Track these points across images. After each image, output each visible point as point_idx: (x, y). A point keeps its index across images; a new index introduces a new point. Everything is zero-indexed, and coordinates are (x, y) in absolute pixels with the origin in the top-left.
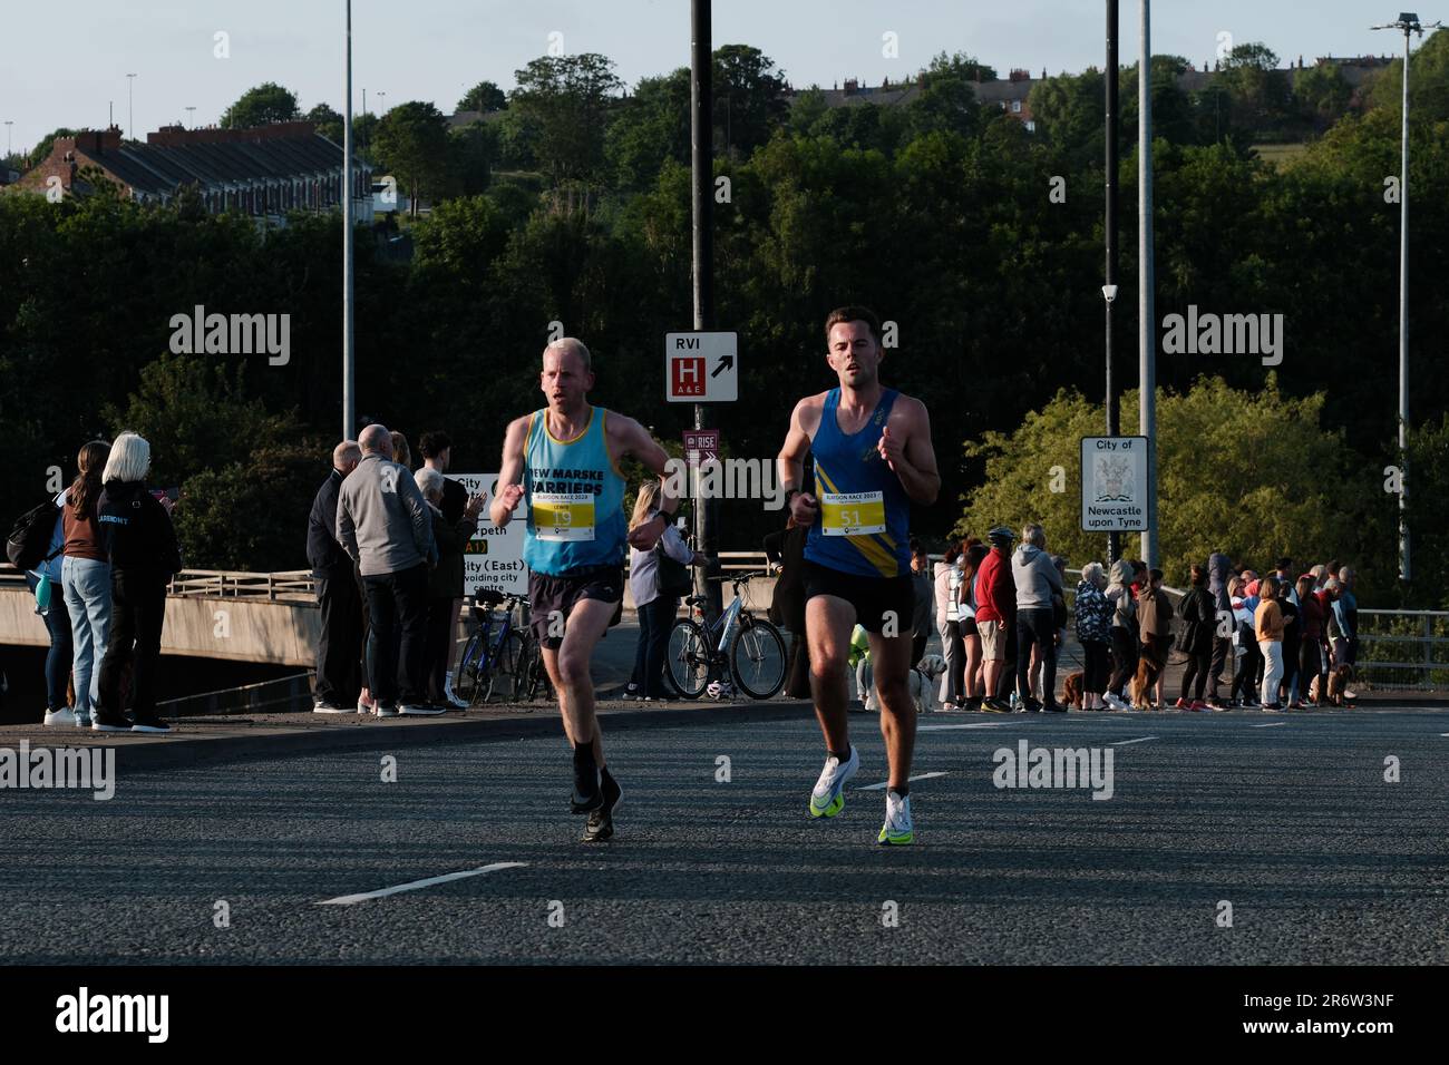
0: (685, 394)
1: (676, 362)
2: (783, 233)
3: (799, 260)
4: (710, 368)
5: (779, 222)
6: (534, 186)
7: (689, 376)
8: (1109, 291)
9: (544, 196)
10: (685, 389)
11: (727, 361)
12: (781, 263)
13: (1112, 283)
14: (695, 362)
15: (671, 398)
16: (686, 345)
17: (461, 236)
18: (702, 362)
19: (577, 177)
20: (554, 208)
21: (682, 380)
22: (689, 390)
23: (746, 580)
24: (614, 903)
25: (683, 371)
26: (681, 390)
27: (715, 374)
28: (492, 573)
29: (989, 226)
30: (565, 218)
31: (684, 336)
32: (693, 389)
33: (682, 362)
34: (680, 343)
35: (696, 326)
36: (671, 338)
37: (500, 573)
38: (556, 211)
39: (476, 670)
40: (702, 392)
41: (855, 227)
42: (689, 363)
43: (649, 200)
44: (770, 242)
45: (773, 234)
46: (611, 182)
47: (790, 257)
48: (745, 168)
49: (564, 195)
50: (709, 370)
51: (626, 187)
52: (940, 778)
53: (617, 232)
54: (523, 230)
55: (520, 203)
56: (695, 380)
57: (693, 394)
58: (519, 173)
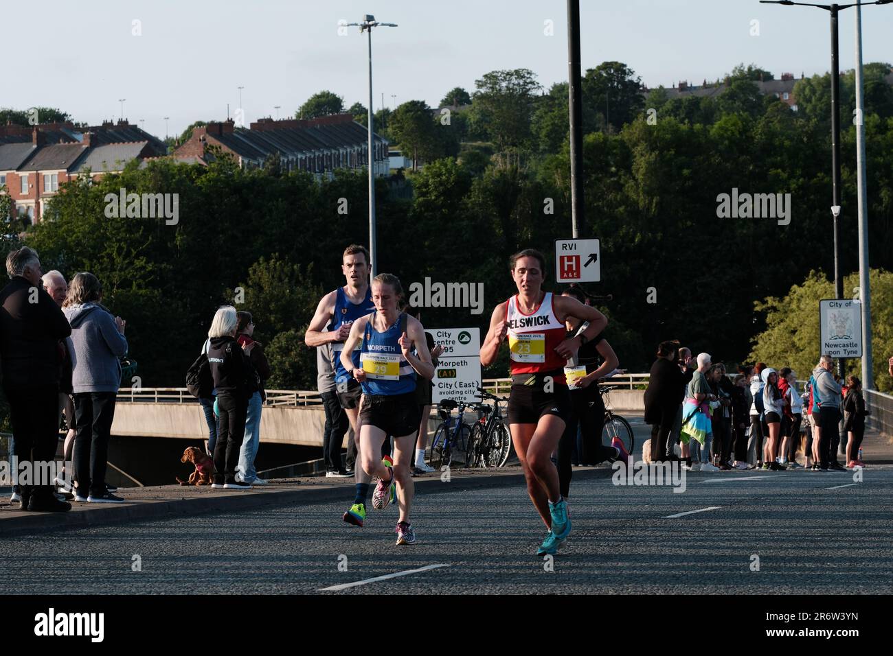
0: (568, 277)
1: (562, 258)
2: (640, 177)
3: (649, 193)
4: (583, 261)
5: (638, 170)
6: (489, 151)
7: (570, 267)
8: (835, 210)
9: (493, 158)
10: (568, 275)
11: (593, 257)
12: (639, 196)
13: (837, 205)
14: (574, 258)
15: (559, 280)
16: (568, 248)
17: (441, 183)
18: (578, 258)
19: (514, 145)
20: (499, 164)
21: (566, 269)
22: (570, 275)
23: (607, 391)
24: (498, 588)
25: (566, 263)
26: (565, 275)
27: (586, 265)
28: (459, 389)
29: (768, 170)
30: (505, 171)
31: (567, 242)
32: (573, 274)
33: (566, 258)
34: (564, 247)
35: (574, 235)
36: (559, 244)
37: (464, 389)
38: (500, 166)
39: (442, 448)
40: (579, 277)
41: (686, 172)
42: (570, 259)
43: (557, 158)
44: (632, 183)
45: (634, 178)
46: (535, 149)
47: (645, 192)
48: (618, 137)
49: (504, 156)
50: (582, 263)
51: (545, 150)
52: (715, 510)
53: (539, 178)
54: (481, 178)
55: (479, 161)
56: (574, 269)
57: (573, 277)
58: (479, 143)
